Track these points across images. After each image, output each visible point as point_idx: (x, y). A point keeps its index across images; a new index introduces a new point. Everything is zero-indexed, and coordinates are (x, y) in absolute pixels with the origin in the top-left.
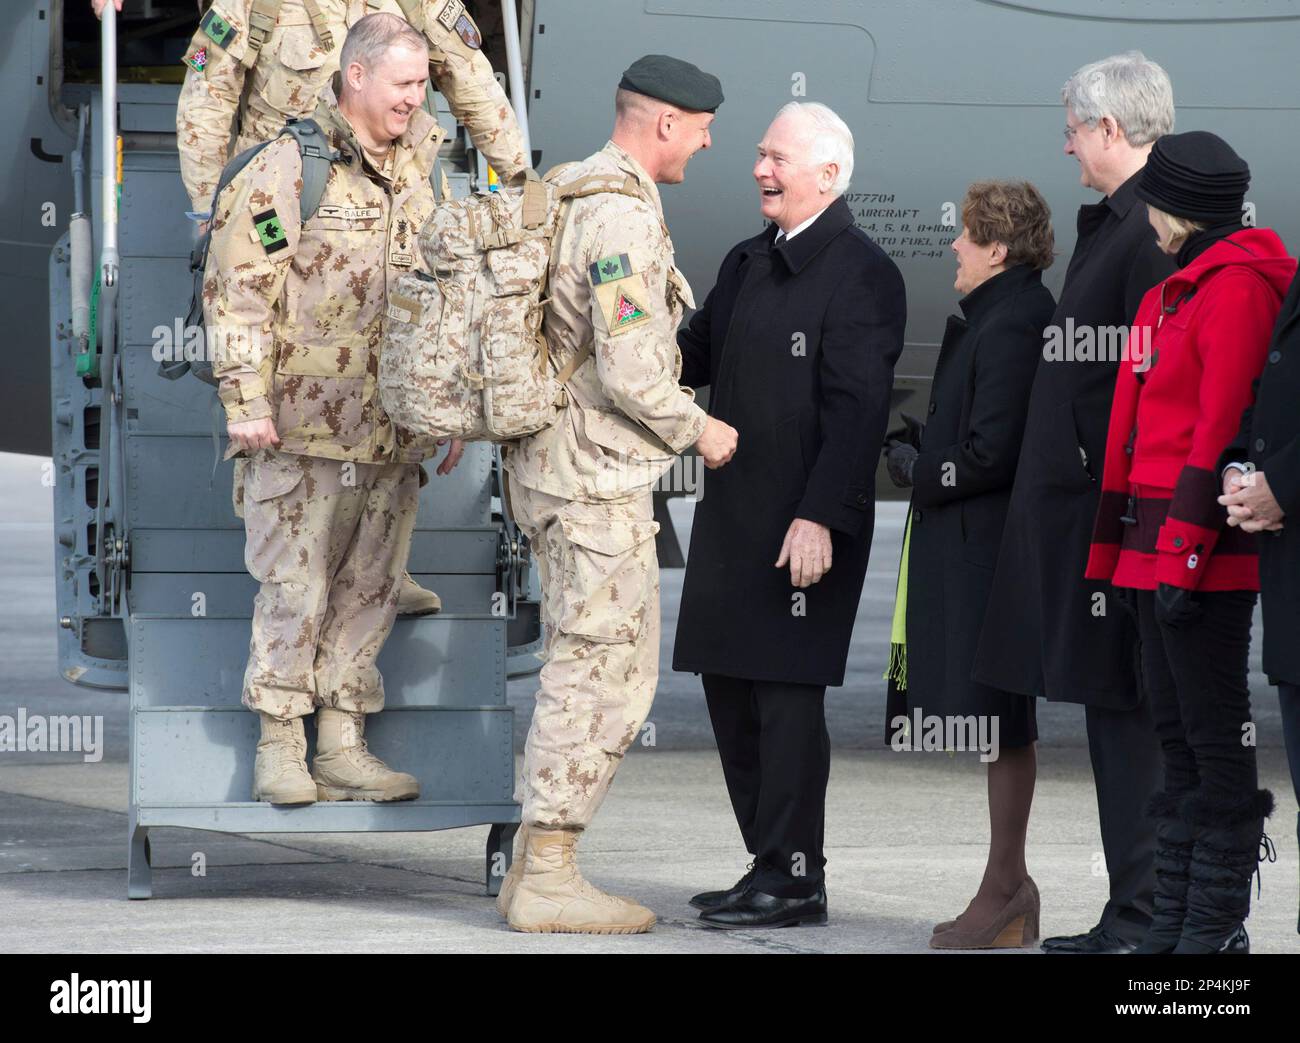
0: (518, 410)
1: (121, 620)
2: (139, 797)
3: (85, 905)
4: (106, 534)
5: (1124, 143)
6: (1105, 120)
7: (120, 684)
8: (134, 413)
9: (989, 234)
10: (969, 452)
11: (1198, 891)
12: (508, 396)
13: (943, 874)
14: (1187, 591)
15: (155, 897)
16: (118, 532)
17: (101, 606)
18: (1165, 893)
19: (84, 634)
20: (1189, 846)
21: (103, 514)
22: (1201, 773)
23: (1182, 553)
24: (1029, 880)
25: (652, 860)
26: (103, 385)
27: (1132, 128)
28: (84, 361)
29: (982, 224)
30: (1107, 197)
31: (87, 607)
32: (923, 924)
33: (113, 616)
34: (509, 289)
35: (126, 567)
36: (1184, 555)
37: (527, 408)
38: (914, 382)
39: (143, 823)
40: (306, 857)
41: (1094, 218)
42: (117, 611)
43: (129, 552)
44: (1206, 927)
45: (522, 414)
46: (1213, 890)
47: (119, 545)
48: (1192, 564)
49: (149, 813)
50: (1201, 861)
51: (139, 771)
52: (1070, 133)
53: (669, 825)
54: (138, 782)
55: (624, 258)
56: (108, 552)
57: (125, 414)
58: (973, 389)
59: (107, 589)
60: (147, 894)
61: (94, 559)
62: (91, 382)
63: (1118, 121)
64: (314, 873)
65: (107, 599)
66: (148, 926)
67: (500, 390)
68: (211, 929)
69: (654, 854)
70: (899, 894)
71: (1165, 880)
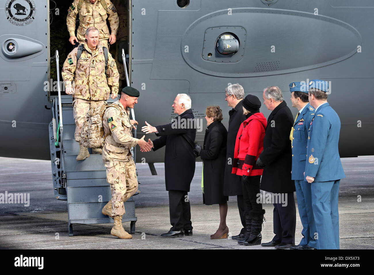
0: (93, 143)
1: (65, 188)
2: (70, 218)
3: (62, 237)
4: (62, 173)
5: (236, 99)
6: (233, 95)
7: (65, 199)
8: (65, 152)
9: (210, 116)
10: (210, 153)
11: (253, 228)
12: (91, 141)
13: (209, 226)
14: (248, 176)
15: (74, 236)
16: (64, 173)
17: (61, 186)
18: (249, 228)
19: (59, 191)
20: (251, 220)
21: (61, 169)
22: (253, 207)
23: (247, 169)
24: (227, 226)
25: (158, 226)
26: (60, 147)
27: (237, 97)
28: (56, 144)
29: (209, 114)
30: (233, 108)
31: (59, 186)
32: (208, 235)
33: (64, 187)
34: (93, 123)
35: (66, 179)
36: (247, 170)
37: (94, 143)
38: (197, 141)
39: (72, 223)
40: (97, 228)
41: (232, 113)
42: (64, 186)
43: (66, 176)
44: (254, 234)
45: (93, 144)
46: (256, 227)
47: (64, 175)
48: (248, 172)
49: (72, 221)
50: (253, 222)
51: (70, 214)
52: (226, 97)
53: (158, 220)
54: (70, 216)
55: (112, 118)
56: (63, 176)
57: (64, 152)
58: (210, 142)
59: (62, 183)
60: (72, 235)
61: (60, 178)
62: (58, 147)
63: (235, 95)
64: (100, 231)
65: (63, 184)
66: (74, 241)
67: (90, 140)
68: (85, 241)
69: (158, 225)
70: (202, 230)
71: (248, 226)
